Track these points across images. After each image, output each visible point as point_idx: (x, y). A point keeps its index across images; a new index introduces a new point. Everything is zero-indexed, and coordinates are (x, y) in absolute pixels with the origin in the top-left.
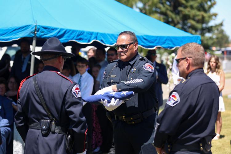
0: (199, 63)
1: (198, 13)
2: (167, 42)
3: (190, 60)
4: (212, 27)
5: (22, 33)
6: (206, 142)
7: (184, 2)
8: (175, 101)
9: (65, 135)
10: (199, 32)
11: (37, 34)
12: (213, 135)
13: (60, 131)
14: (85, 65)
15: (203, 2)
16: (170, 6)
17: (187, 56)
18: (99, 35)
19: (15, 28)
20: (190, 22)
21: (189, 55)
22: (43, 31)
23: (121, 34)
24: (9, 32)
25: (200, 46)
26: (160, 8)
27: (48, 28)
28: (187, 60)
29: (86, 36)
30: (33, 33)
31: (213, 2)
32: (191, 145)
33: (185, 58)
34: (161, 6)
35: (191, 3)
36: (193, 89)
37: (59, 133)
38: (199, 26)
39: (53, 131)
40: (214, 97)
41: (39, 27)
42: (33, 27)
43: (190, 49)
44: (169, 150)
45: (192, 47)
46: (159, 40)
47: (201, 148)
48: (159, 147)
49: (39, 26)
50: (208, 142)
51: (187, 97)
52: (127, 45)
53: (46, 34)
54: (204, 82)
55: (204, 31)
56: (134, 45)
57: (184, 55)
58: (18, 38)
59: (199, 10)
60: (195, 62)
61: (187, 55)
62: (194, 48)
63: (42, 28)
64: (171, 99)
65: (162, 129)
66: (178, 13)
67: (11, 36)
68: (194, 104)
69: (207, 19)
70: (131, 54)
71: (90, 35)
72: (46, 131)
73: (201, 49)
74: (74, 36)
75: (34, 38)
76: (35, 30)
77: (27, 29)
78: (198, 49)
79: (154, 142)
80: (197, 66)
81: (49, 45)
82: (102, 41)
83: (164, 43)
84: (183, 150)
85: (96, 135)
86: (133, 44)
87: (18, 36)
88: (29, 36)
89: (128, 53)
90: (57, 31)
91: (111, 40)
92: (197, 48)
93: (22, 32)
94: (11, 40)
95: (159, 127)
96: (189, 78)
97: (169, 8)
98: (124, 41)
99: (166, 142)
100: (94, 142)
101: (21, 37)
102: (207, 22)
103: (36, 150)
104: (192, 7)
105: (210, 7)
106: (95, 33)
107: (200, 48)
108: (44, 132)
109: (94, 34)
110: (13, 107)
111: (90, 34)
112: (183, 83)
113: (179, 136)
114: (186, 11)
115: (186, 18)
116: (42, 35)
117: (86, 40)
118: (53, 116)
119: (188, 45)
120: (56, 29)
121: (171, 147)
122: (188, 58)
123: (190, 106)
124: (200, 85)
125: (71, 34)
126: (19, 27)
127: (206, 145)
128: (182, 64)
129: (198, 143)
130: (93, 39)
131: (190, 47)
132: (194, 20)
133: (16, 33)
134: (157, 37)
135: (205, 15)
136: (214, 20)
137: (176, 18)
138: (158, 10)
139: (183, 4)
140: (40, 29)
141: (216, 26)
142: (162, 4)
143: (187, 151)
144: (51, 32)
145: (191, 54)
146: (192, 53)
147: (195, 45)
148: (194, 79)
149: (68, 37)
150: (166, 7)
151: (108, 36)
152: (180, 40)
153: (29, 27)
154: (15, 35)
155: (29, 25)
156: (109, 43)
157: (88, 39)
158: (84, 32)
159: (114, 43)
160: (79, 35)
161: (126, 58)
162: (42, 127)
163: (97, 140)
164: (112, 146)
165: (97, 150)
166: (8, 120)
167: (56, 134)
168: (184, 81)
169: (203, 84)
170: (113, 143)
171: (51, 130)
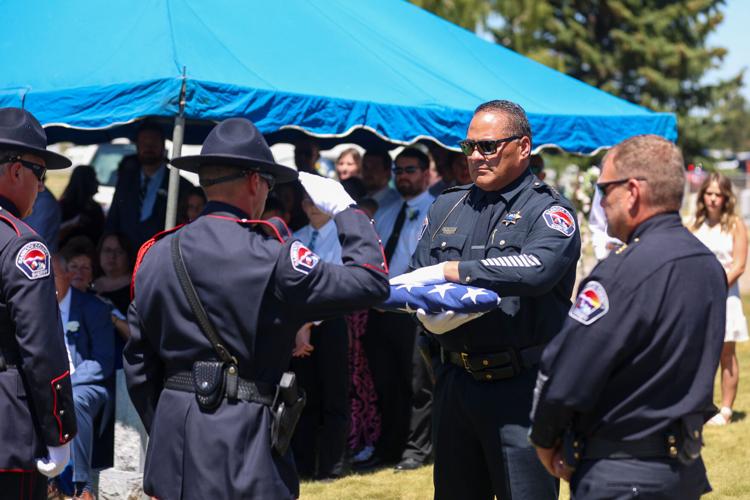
0: (666, 196)
1: (669, 48)
2: (575, 134)
3: (640, 186)
4: (709, 89)
5: (141, 104)
6: (686, 431)
7: (627, 14)
9: (268, 406)
10: (671, 105)
11: (186, 106)
12: (708, 411)
13: (252, 394)
16: (585, 25)
17: (632, 175)
18: (371, 110)
19: (121, 89)
20: (645, 76)
21: (636, 173)
22: (204, 96)
23: (481, 108)
24: (104, 101)
25: (672, 147)
26: (555, 32)
27: (221, 89)
28: (632, 185)
29: (332, 115)
30: (174, 104)
31: (712, 14)
32: (642, 440)
33: (626, 181)
34: (559, 25)
35: (649, 17)
36: (647, 273)
37: (250, 401)
38: (671, 86)
39: (232, 394)
40: (711, 298)
41: (193, 86)
42: (175, 84)
43: (641, 153)
44: (576, 455)
45: (645, 149)
46: (553, 125)
47: (672, 448)
48: (547, 448)
49: (193, 82)
50: (694, 430)
51: (631, 296)
52: (497, 143)
53: (213, 108)
54: (681, 254)
55: (688, 103)
56: (518, 144)
57: (622, 172)
58: (130, 118)
59: (672, 39)
60: (654, 194)
61: (631, 171)
62: (654, 151)
63: (202, 89)
64: (583, 302)
65: (557, 392)
66: (609, 47)
67: (108, 112)
68: (651, 318)
69: (695, 64)
70: (510, 170)
71: (346, 112)
72: (211, 397)
73: (673, 155)
74: (298, 114)
75: (178, 120)
76: (182, 94)
77: (159, 91)
78: (664, 153)
79: (533, 431)
80: (660, 204)
82: (380, 128)
83: (568, 135)
84: (618, 455)
85: (361, 411)
86: (516, 141)
87: (129, 113)
88: (163, 113)
89: (501, 168)
90: (247, 98)
91: (408, 127)
92: (661, 152)
93: (141, 101)
94: (109, 123)
95: (546, 386)
96: (637, 240)
97: (583, 31)
98: (491, 130)
99: (569, 432)
100: (354, 431)
101: (139, 115)
102: (696, 75)
103: (181, 453)
104: (650, 29)
105: (707, 29)
106: (362, 104)
107: (671, 151)
108: (203, 399)
109: (357, 106)
110: (113, 324)
111: (344, 109)
112: (619, 254)
113: (605, 415)
114: (634, 42)
115: (632, 61)
116: (201, 110)
117: (332, 125)
119: (636, 143)
120: (245, 92)
121: (583, 445)
122: (635, 182)
123: (640, 324)
124: (669, 262)
125: (289, 107)
126: (133, 87)
127: (687, 441)
128: (617, 199)
129: (663, 435)
130: (353, 125)
131: (642, 149)
132: (656, 67)
133: (122, 104)
134: (546, 118)
135: (690, 53)
136: (717, 67)
137: (603, 61)
138: (552, 39)
139: (624, 20)
140: (197, 92)
141: (722, 86)
142: (563, 18)
143: (629, 458)
144: (229, 102)
145: (644, 169)
146: (647, 167)
147: (656, 142)
148: (654, 243)
149: (280, 115)
150: (573, 28)
151: (400, 114)
152: (614, 127)
153: (163, 86)
154: (123, 109)
155: (164, 81)
156: (400, 136)
157: (339, 123)
158: (327, 102)
159: (413, 137)
160: (310, 111)
161: (494, 182)
162: (198, 384)
163: (364, 424)
164: (411, 443)
165: (365, 454)
166: (99, 362)
167: (240, 404)
168: (621, 250)
169: (679, 259)
170: (412, 435)
171: (225, 392)
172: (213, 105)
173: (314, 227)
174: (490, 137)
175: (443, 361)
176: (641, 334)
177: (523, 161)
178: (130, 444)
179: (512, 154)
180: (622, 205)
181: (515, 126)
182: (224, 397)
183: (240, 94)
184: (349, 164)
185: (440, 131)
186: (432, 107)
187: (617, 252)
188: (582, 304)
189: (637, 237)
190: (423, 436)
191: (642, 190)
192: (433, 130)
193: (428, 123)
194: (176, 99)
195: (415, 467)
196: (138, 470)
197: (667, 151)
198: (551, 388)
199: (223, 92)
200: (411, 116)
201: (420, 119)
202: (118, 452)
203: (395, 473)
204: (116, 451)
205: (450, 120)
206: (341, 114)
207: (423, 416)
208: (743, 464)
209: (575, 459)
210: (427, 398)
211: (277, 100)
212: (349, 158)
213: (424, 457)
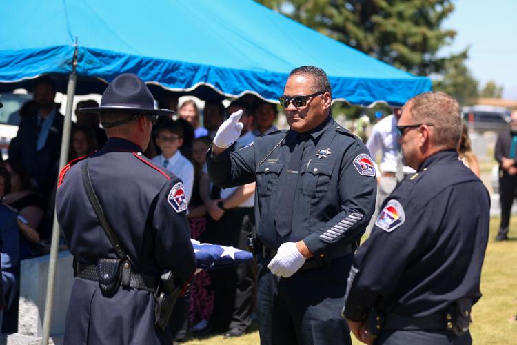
0: (448, 138)
1: (414, 29)
2: (358, 91)
3: (429, 130)
4: (443, 60)
5: (44, 64)
6: (459, 312)
7: (384, 4)
8: (394, 221)
9: (153, 293)
10: (416, 70)
11: (78, 66)
12: (474, 295)
13: (140, 284)
14: (176, 136)
15: (427, 4)
16: (353, 12)
17: (424, 121)
18: (211, 72)
19: (29, 53)
20: (397, 50)
21: (427, 120)
22: (91, 59)
23: (295, 72)
24: (16, 61)
25: (452, 100)
26: (331, 17)
27: (103, 54)
28: (423, 129)
29: (183, 74)
30: (69, 64)
31: (446, 5)
32: (427, 316)
33: (419, 125)
34: (334, 12)
35: (400, 7)
36: (433, 194)
37: (139, 289)
38: (416, 57)
39: (126, 283)
40: (478, 213)
41: (82, 51)
42: (69, 50)
43: (431, 106)
44: (378, 327)
45: (434, 103)
46: (342, 85)
47: (449, 323)
48: (356, 321)
49: (83, 48)
50: (464, 312)
51: (421, 212)
52: (306, 98)
53: (97, 68)
54: (458, 180)
55: (427, 70)
56: (322, 98)
57: (416, 119)
58: (36, 74)
59: (417, 23)
60: (439, 136)
61: (423, 118)
62: (440, 105)
63: (89, 54)
64: (386, 215)
65: (365, 281)
66: (370, 28)
67: (19, 70)
68: (435, 227)
69: (433, 42)
70: (316, 117)
71: (192, 73)
72: (111, 285)
73: (454, 108)
74: (158, 74)
75: (71, 76)
76: (75, 57)
77: (58, 54)
78: (448, 107)
79: (346, 309)
80: (443, 144)
81: (117, 91)
82: (217, 85)
83: (352, 92)
84: (409, 328)
85: (196, 292)
86: (321, 95)
87: (35, 71)
88: (60, 71)
89: (310, 116)
90: (122, 61)
91: (237, 85)
92: (446, 106)
93: (44, 62)
94: (20, 78)
95: (357, 276)
96: (425, 169)
97: (351, 17)
98: (302, 88)
99: (373, 309)
100: (191, 309)
101: (43, 72)
102: (434, 50)
103: (87, 325)
104: (400, 16)
105: (442, 16)
106: (205, 67)
107: (453, 105)
108: (105, 287)
109: (201, 69)
110: (18, 226)
111: (192, 70)
112: (412, 180)
113: (400, 298)
114: (389, 25)
115: (387, 39)
116: (89, 69)
117: (182, 82)
118: (126, 251)
119: (427, 98)
120: (120, 56)
121: (383, 320)
122: (425, 126)
123: (428, 231)
124: (450, 186)
125: (151, 68)
126: (38, 51)
127: (460, 318)
128: (412, 139)
129: (443, 313)
130: (198, 82)
131: (432, 103)
132: (405, 43)
133: (30, 64)
134: (338, 79)
135: (430, 34)
136: (449, 44)
137: (366, 38)
138: (327, 21)
139: (382, 9)
140: (86, 56)
141: (453, 58)
142: (337, 7)
143: (417, 330)
144: (108, 64)
145: (433, 118)
146: (435, 116)
147: (442, 98)
148: (437, 172)
149: (145, 74)
150: (345, 14)
151: (232, 75)
152: (386, 87)
153: (60, 51)
154: (30, 67)
155: (61, 47)
156: (231, 91)
157: (188, 80)
158: (180, 65)
159: (241, 92)
160: (167, 72)
161: (305, 126)
162: (102, 275)
163: (198, 303)
164: (236, 317)
165: (201, 326)
166: (8, 254)
167: (132, 291)
168: (414, 177)
169: (457, 184)
170: (237, 311)
171: (121, 281)
172: (97, 66)
173: (165, 157)
174: (302, 93)
175: (264, 256)
176: (429, 239)
177: (325, 110)
178: (30, 315)
179: (318, 105)
180: (415, 143)
181: (319, 85)
182: (120, 285)
183: (117, 58)
184: (190, 111)
185: (260, 88)
186: (255, 70)
187: (411, 179)
188: (385, 217)
189: (426, 167)
190: (245, 312)
191: (431, 133)
192: (255, 87)
193: (252, 82)
194: (70, 61)
195: (239, 335)
196: (36, 335)
197: (450, 105)
198: (361, 279)
199: (104, 56)
200: (239, 76)
201: (247, 79)
202: (21, 321)
203: (225, 339)
204: (20, 320)
205: (268, 79)
206: (189, 74)
207: (245, 298)
208: (479, 335)
209: (378, 330)
210: (249, 284)
211: (144, 63)
212: (190, 107)
213: (245, 327)
